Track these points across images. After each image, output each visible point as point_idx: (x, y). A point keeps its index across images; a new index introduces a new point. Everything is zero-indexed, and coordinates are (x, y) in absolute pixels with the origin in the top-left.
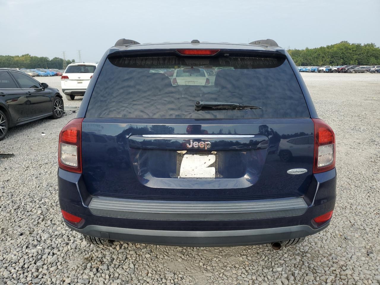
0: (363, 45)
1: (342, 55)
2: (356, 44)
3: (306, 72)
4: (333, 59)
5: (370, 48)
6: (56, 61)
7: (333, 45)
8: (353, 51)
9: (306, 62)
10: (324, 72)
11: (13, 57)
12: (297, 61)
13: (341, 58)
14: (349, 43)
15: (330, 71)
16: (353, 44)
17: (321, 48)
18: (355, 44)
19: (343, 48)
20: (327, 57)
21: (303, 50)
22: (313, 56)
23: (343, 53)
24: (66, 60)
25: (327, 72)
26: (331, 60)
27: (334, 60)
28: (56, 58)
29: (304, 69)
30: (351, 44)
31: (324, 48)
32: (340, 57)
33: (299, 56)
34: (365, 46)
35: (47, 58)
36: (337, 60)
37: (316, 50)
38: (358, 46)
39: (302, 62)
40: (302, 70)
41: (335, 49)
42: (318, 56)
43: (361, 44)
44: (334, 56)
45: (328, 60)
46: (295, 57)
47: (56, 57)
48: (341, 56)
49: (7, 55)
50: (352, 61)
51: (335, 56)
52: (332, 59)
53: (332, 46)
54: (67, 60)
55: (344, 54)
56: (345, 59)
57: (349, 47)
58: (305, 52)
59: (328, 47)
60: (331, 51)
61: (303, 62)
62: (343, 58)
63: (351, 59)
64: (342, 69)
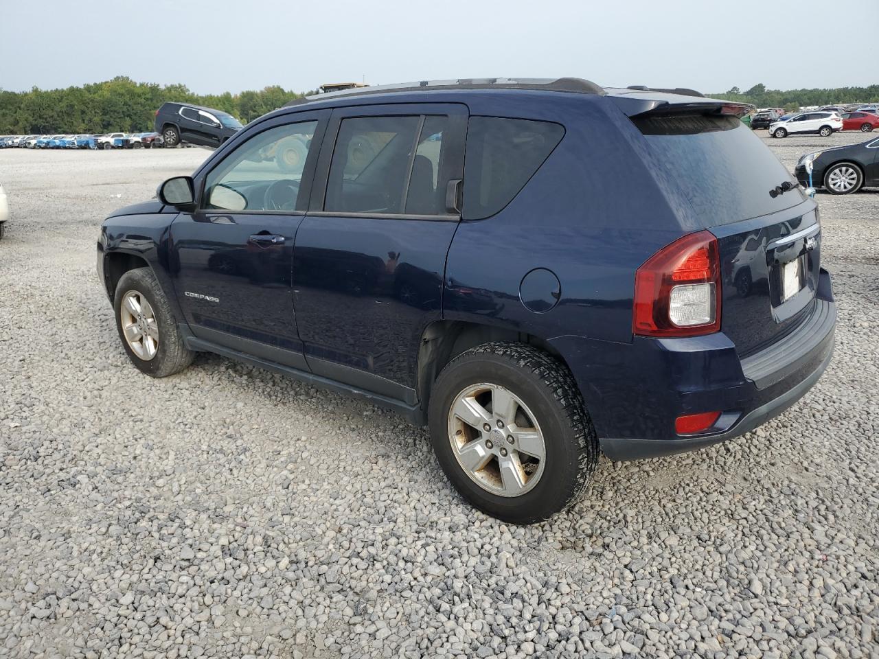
0: (162, 87)
1: (125, 107)
2: (149, 85)
3: (65, 148)
4: (108, 116)
5: (179, 95)
7: (98, 83)
8: (147, 99)
9: (41, 122)
10: (113, 148)
12: (18, 123)
13: (126, 114)
14: (134, 81)
15: (127, 145)
16: (142, 85)
17: (73, 91)
18: (147, 84)
19: (123, 91)
20: (93, 112)
21: (26, 94)
22: (58, 109)
23: (125, 104)
25: (118, 148)
26: (104, 120)
27: (112, 120)
29: (57, 142)
30: (138, 85)
31: (78, 90)
32: (123, 112)
33: (20, 108)
34: (169, 89)
36: (118, 120)
37: (60, 96)
38: (154, 89)
39: (31, 125)
40: (51, 145)
41: (107, 94)
42: (68, 109)
43: (158, 85)
44: (108, 109)
45: (97, 119)
46: (8, 112)
48: (125, 109)
50: (149, 123)
51: (112, 111)
52: (107, 118)
53: (98, 87)
55: (130, 106)
56: (134, 117)
57: (137, 91)
58: (33, 98)
59: (88, 88)
60: (96, 97)
61: (34, 123)
62: (129, 116)
63: (148, 119)
64: (153, 140)
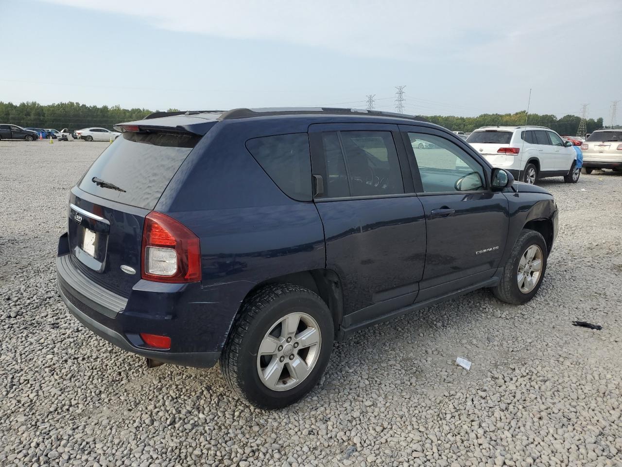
6: (568, 121)
11: (501, 116)
24: (585, 119)
28: (569, 116)
35: (553, 116)
47: (570, 114)
49: (495, 114)
54: (588, 119)
